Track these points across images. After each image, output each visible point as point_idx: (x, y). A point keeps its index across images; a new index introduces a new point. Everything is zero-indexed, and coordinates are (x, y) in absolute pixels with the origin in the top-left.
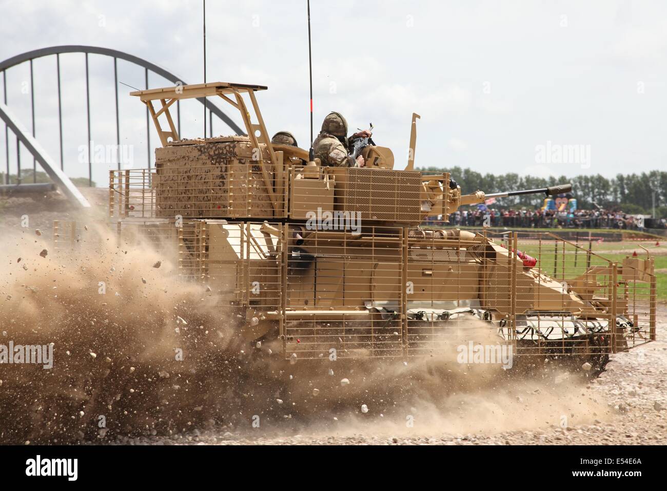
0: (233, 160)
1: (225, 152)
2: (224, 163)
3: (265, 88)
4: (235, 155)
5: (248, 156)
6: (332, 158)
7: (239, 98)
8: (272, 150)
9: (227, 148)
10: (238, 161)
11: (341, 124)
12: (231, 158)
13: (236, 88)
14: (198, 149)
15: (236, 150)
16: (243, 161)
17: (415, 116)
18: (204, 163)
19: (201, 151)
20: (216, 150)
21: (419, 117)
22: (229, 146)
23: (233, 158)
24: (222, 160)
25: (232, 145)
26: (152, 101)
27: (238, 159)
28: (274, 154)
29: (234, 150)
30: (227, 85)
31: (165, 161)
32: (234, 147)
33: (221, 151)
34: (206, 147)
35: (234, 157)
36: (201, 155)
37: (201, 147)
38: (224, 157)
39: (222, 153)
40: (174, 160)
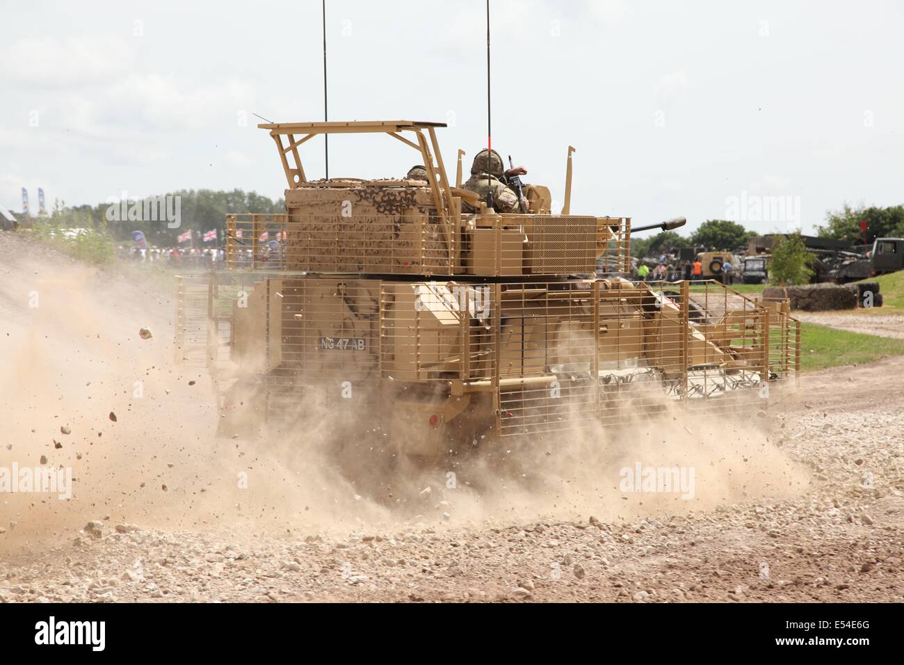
0: (412, 209)
1: (398, 199)
2: (398, 211)
3: (445, 125)
4: (414, 203)
5: (428, 204)
6: (502, 202)
7: (421, 138)
8: (450, 195)
9: (403, 195)
10: (419, 210)
11: (499, 161)
12: (408, 206)
13: (418, 127)
14: (355, 193)
15: (415, 197)
16: (423, 210)
17: (571, 149)
18: (365, 211)
19: (361, 196)
20: (384, 196)
21: (574, 150)
22: (405, 192)
23: (411, 207)
24: (394, 208)
25: (409, 192)
26: (280, 135)
27: (419, 208)
28: (452, 199)
29: (412, 197)
30: (411, 124)
31: (302, 205)
32: (413, 193)
33: (392, 198)
34: (369, 191)
35: (414, 205)
36: (360, 201)
37: (360, 191)
38: (399, 204)
39: (395, 199)
40: (317, 204)
